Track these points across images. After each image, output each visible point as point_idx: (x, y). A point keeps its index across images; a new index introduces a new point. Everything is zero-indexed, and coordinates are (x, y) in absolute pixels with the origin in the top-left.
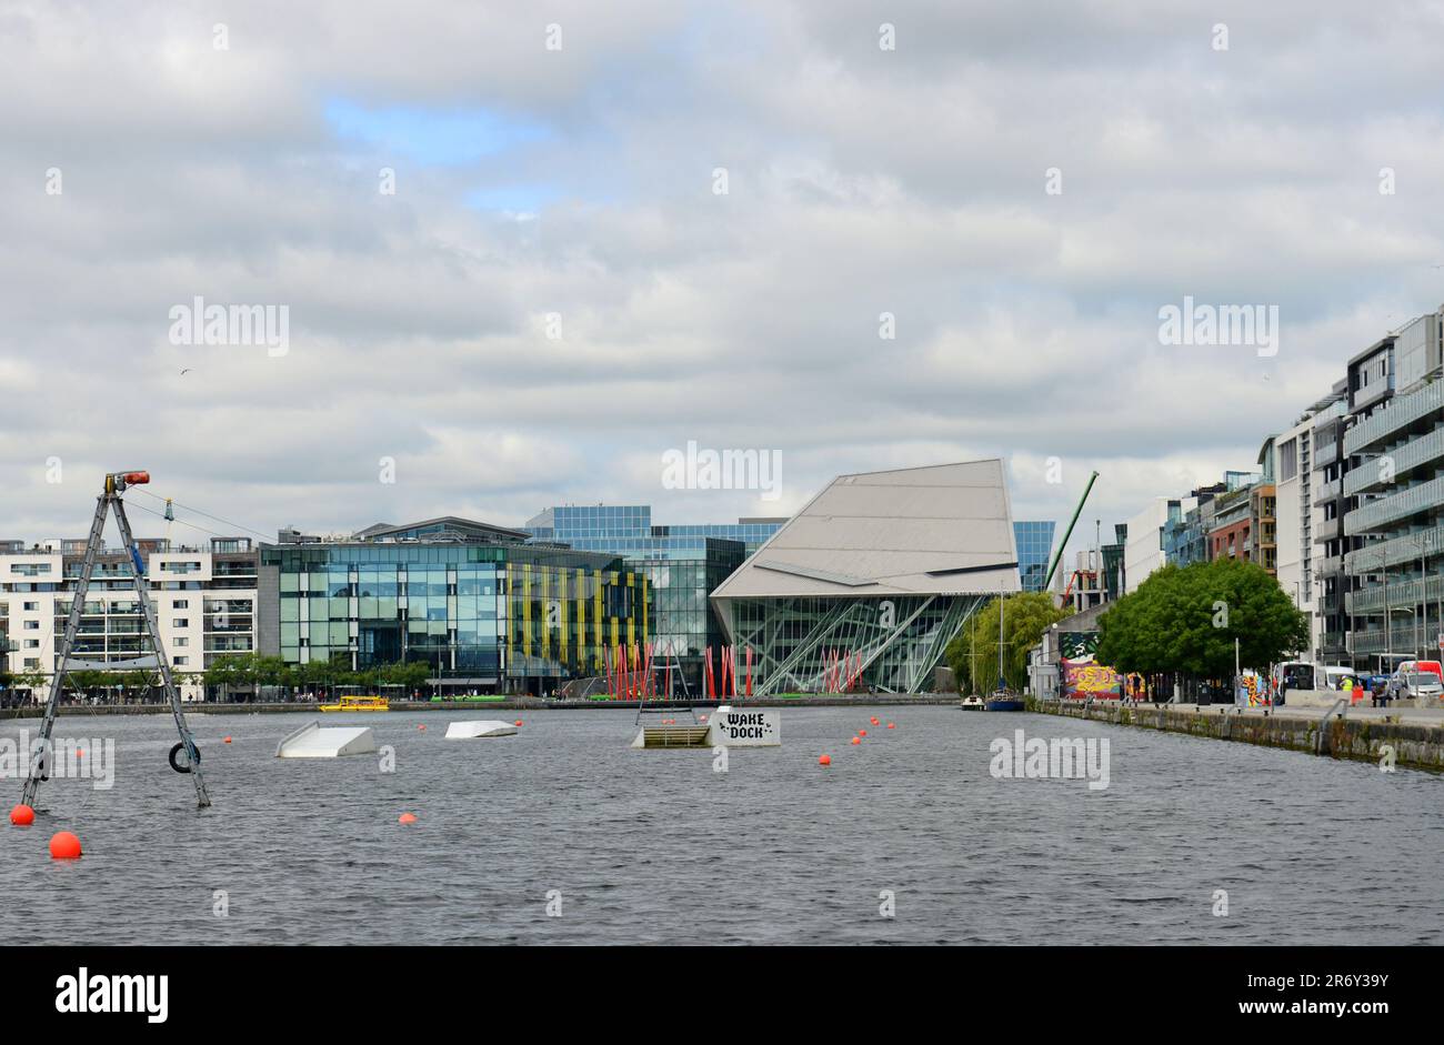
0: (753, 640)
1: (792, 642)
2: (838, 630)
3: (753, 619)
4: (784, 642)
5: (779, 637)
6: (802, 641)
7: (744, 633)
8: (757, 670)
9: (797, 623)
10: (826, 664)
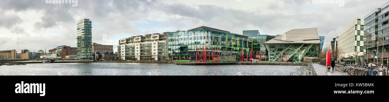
0: (272, 51)
1: (279, 52)
2: (287, 50)
3: (272, 48)
4: (278, 52)
5: (277, 51)
6: (281, 52)
7: (271, 50)
8: (273, 57)
9: (280, 49)
10: (285, 56)
